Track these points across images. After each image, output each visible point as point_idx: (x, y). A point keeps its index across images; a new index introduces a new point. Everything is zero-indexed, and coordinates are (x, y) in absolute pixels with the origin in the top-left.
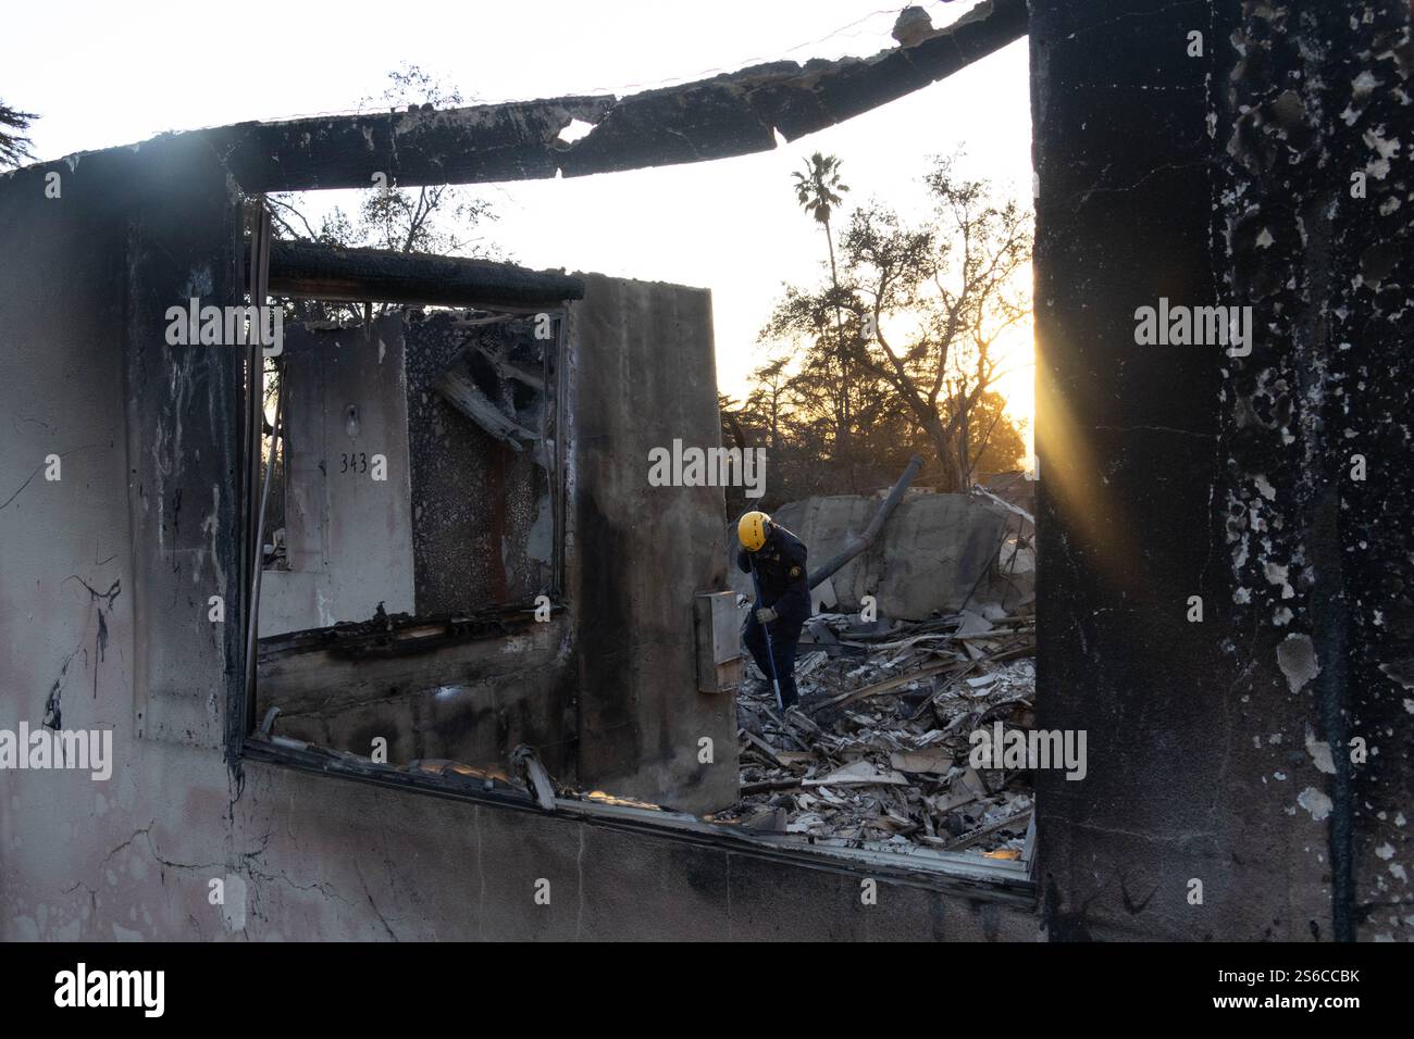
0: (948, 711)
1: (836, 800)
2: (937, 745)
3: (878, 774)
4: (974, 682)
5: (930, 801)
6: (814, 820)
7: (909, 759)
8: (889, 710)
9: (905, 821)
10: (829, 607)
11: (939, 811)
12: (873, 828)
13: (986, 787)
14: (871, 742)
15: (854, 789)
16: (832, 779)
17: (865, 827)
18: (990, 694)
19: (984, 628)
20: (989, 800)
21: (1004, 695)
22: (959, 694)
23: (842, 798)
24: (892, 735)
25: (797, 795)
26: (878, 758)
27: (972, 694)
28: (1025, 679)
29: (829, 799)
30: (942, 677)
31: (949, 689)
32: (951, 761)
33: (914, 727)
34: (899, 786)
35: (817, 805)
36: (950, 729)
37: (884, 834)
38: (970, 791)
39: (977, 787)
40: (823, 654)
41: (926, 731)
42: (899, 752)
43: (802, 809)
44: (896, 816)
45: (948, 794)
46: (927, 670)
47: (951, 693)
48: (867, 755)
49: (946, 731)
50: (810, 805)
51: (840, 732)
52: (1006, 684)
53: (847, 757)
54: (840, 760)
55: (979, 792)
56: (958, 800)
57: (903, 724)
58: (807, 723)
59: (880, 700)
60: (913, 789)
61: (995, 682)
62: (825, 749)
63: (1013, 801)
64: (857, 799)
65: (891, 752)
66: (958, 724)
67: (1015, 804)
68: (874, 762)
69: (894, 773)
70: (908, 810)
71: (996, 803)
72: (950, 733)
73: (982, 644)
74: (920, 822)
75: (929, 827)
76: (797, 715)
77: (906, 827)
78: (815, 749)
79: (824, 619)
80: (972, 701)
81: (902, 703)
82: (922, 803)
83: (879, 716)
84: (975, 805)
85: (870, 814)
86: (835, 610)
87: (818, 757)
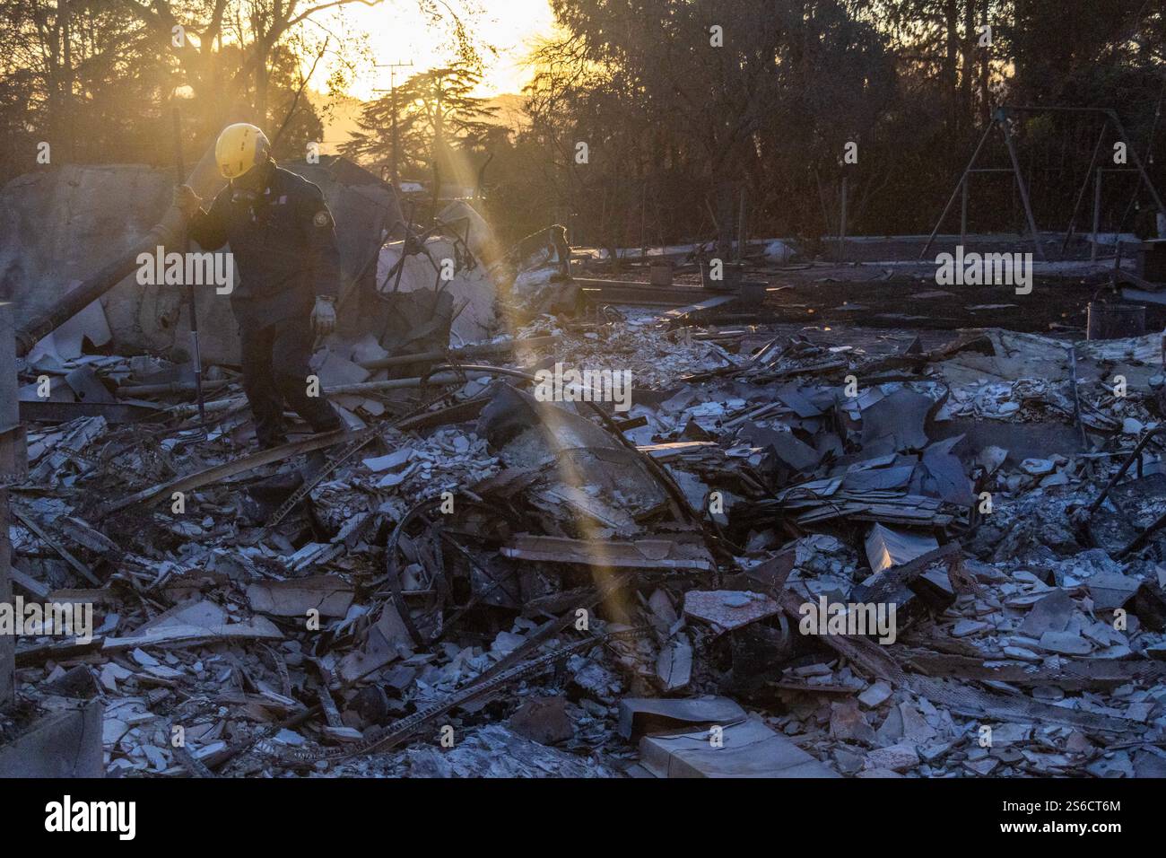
0: (335, 512)
1: (164, 672)
2: (322, 569)
3: (230, 621)
4: (373, 463)
5: (327, 664)
6: (135, 710)
7: (278, 594)
8: (226, 510)
9: (288, 702)
10: (97, 344)
11: (344, 681)
12: (240, 720)
13: (414, 635)
14: (210, 567)
15: (192, 649)
16: (154, 634)
17: (228, 718)
18: (404, 482)
19: (356, 377)
20: (422, 658)
21: (424, 484)
22: (352, 484)
23: (174, 667)
24: (246, 554)
25: (95, 666)
26: (227, 594)
27: (372, 483)
28: (458, 458)
29: (152, 670)
30: (318, 458)
31: (331, 476)
32: (352, 595)
33: (276, 539)
34: (266, 640)
35: (131, 682)
36: (342, 542)
37: (260, 729)
38: (391, 645)
39: (401, 637)
40: (100, 421)
41: (297, 546)
42: (259, 582)
43: (107, 691)
44: (271, 694)
45: (358, 652)
46: (296, 444)
47: (339, 481)
48: (205, 591)
49: (336, 546)
50: (119, 682)
51: (150, 550)
52: (427, 465)
53: (174, 594)
54: (162, 600)
55: (403, 646)
56: (373, 662)
57: (257, 535)
58: (95, 538)
59: (210, 495)
60: (289, 644)
61: (408, 463)
62: (137, 583)
63: (459, 656)
64: (198, 666)
65: (248, 583)
66: (353, 533)
67: (464, 662)
68: (221, 601)
69: (257, 620)
70: (289, 683)
71: (434, 663)
72: (341, 548)
73: (353, 403)
74: (311, 700)
75: (332, 710)
76: (76, 525)
77: (292, 713)
78: (116, 583)
79: (91, 364)
80: (374, 495)
81: (249, 499)
82: (312, 669)
83: (208, 522)
84: (399, 668)
85: (226, 692)
86: (107, 349)
87: (122, 596)
